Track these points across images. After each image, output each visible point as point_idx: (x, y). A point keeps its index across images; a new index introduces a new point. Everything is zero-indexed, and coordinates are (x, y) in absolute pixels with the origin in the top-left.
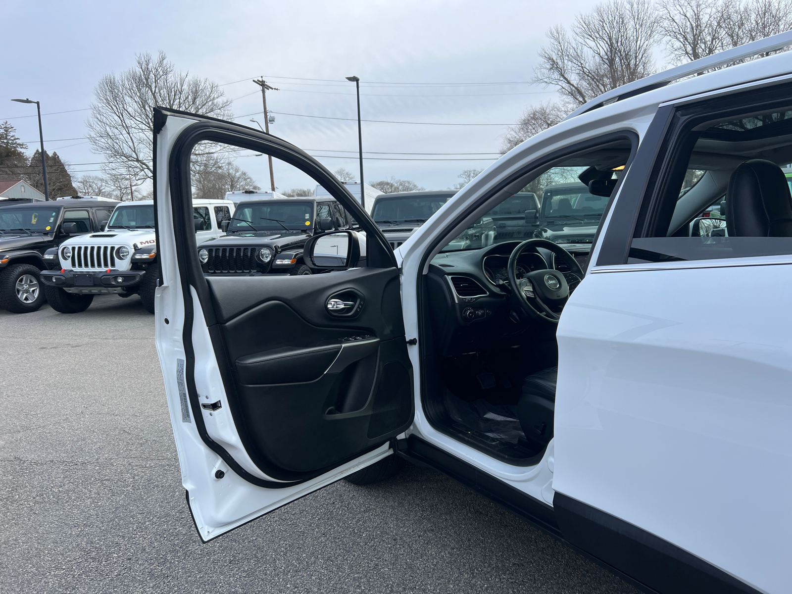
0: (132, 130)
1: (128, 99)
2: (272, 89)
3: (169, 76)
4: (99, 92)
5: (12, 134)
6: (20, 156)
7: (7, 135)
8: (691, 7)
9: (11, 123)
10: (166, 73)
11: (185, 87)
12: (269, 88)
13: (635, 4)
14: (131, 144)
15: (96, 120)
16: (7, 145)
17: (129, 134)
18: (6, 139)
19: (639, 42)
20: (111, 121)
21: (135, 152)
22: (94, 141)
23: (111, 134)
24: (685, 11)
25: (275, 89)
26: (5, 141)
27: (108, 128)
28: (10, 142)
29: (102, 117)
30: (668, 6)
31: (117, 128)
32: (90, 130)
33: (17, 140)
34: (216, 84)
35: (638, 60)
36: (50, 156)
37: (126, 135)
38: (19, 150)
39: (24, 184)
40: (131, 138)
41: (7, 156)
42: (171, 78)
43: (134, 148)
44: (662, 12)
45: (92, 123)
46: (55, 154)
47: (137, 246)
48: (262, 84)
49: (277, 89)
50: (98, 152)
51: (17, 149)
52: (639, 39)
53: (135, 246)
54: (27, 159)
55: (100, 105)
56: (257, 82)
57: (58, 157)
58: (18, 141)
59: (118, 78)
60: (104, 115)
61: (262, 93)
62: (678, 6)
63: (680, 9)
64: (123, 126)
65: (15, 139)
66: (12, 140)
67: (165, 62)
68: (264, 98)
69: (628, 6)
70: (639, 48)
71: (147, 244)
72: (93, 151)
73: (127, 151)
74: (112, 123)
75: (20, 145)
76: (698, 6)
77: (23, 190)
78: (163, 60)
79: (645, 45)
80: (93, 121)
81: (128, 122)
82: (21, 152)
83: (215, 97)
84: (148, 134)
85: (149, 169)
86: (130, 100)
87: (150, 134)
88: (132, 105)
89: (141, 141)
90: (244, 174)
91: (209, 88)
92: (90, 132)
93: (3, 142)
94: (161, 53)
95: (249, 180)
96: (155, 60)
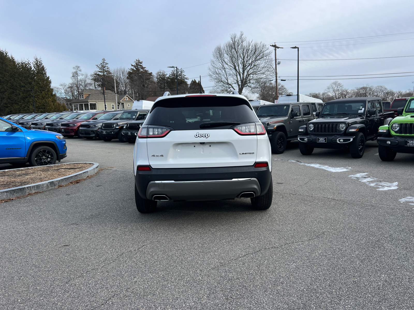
0: (227, 70)
1: (225, 55)
2: (280, 48)
3: (244, 43)
4: (214, 53)
5: (183, 74)
6: (185, 83)
7: (181, 74)
9: (183, 69)
10: (242, 42)
11: (250, 47)
12: (278, 48)
14: (225, 76)
15: (212, 66)
16: (181, 79)
17: (225, 71)
18: (181, 76)
20: (218, 66)
21: (227, 80)
22: (210, 75)
23: (218, 72)
25: (282, 48)
26: (181, 77)
27: (216, 70)
28: (182, 77)
29: (214, 65)
31: (220, 69)
32: (209, 71)
33: (185, 76)
36: (197, 82)
38: (186, 80)
40: (226, 73)
41: (181, 83)
42: (245, 44)
43: (227, 78)
46: (199, 82)
48: (275, 46)
49: (283, 48)
50: (212, 81)
51: (185, 80)
54: (188, 85)
55: (214, 60)
56: (273, 46)
58: (185, 77)
59: (222, 46)
60: (215, 64)
61: (275, 51)
64: (223, 68)
65: (184, 76)
66: (183, 76)
67: (243, 36)
68: (275, 53)
72: (210, 80)
73: (224, 79)
74: (219, 67)
78: (242, 36)
80: (211, 67)
81: (226, 66)
82: (186, 82)
83: (264, 50)
84: (233, 71)
85: (232, 87)
86: (226, 56)
87: (234, 71)
88: (227, 58)
89: (230, 74)
90: (282, 86)
91: (262, 46)
92: (209, 72)
93: (180, 77)
94: (241, 32)
95: (285, 89)
96: (238, 36)
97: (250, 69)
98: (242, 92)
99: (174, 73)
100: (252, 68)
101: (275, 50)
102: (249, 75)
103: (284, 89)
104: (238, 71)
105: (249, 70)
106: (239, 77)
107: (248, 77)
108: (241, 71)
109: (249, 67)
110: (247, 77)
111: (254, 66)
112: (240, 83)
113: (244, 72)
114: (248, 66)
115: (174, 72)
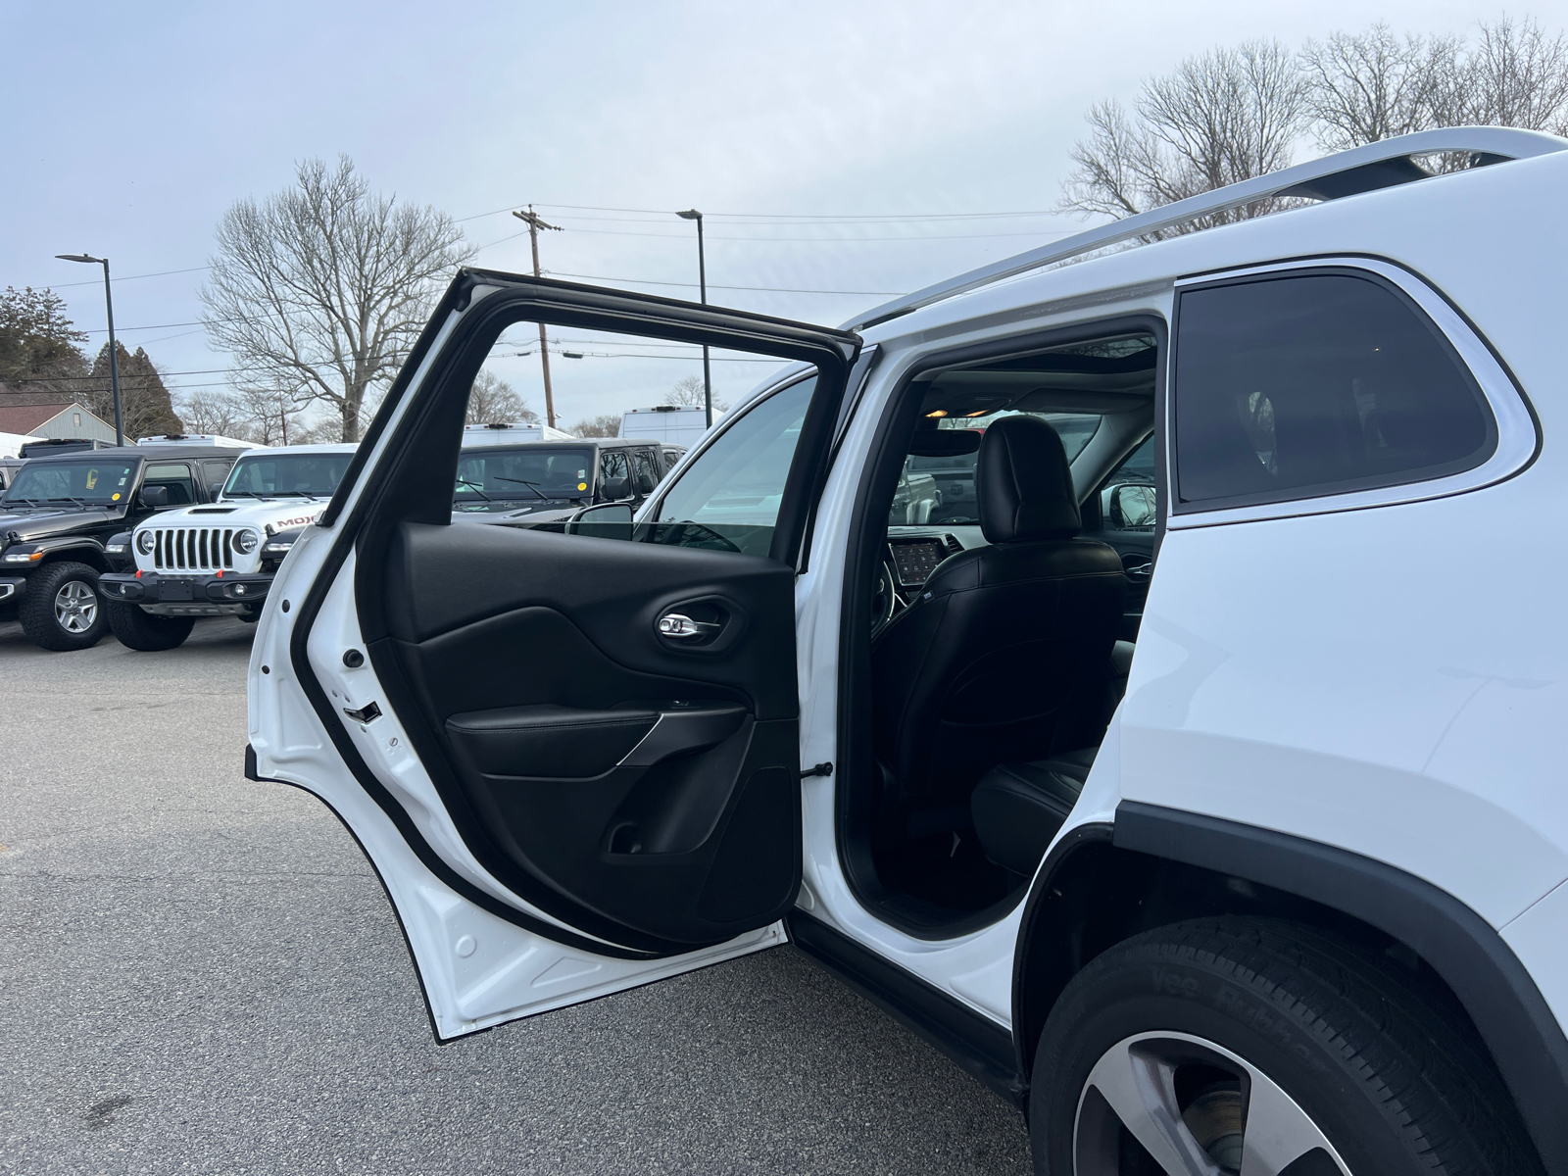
0: (287, 306)
1: (279, 247)
2: (550, 228)
3: (359, 202)
4: (225, 234)
5: (58, 313)
6: (73, 356)
7: (48, 316)
8: (1367, 62)
9: (57, 293)
10: (352, 197)
11: (389, 222)
12: (543, 226)
13: (1258, 57)
14: (284, 332)
15: (218, 287)
16: (49, 335)
17: (281, 313)
18: (48, 322)
19: (1266, 130)
20: (246, 290)
21: (291, 347)
22: (211, 325)
23: (246, 314)
24: (1355, 70)
25: (555, 228)
26: (46, 327)
27: (241, 302)
28: (55, 328)
29: (230, 281)
30: (1322, 61)
31: (257, 302)
32: (206, 308)
33: (67, 326)
34: (448, 217)
35: (1264, 165)
36: (132, 355)
37: (275, 316)
38: (72, 343)
39: (79, 411)
40: (285, 321)
41: (49, 355)
42: (362, 206)
43: (291, 340)
44: (1311, 72)
45: (211, 293)
46: (140, 351)
47: (272, 530)
48: (531, 219)
49: (559, 229)
50: (221, 348)
51: (69, 342)
52: (1267, 124)
53: (269, 529)
54: (86, 362)
55: (226, 259)
56: (522, 216)
57: (146, 356)
58: (70, 328)
59: (261, 208)
60: (235, 278)
61: (530, 237)
62: (1341, 61)
63: (1345, 66)
64: (270, 298)
65: (64, 323)
66: (58, 325)
67: (351, 175)
68: (534, 245)
69: (1245, 62)
70: (1267, 142)
71: (290, 526)
72: (213, 347)
73: (277, 345)
74: (250, 293)
75: (73, 334)
76: (1380, 60)
77: (77, 422)
78: (347, 173)
79: (1278, 137)
80: (213, 289)
81: (281, 290)
82: (75, 349)
83: (447, 241)
84: (317, 313)
85: (317, 379)
86: (283, 248)
87: (321, 314)
88: (287, 259)
89: (303, 327)
90: (504, 388)
91: (434, 224)
92: (206, 311)
93: (42, 329)
94: (344, 158)
95: (513, 400)
96: (332, 172)
97: (390, 308)
98: (363, 401)
99: (7, 307)
100: (398, 306)
101: (533, 234)
102: (386, 333)
103: (511, 396)
104: (342, 316)
105: (386, 314)
106: (342, 337)
107: (384, 339)
108: (353, 313)
109: (386, 301)
110: (380, 340)
111: (408, 297)
112: (350, 365)
113: (367, 322)
114: (383, 297)
115: (13, 303)
